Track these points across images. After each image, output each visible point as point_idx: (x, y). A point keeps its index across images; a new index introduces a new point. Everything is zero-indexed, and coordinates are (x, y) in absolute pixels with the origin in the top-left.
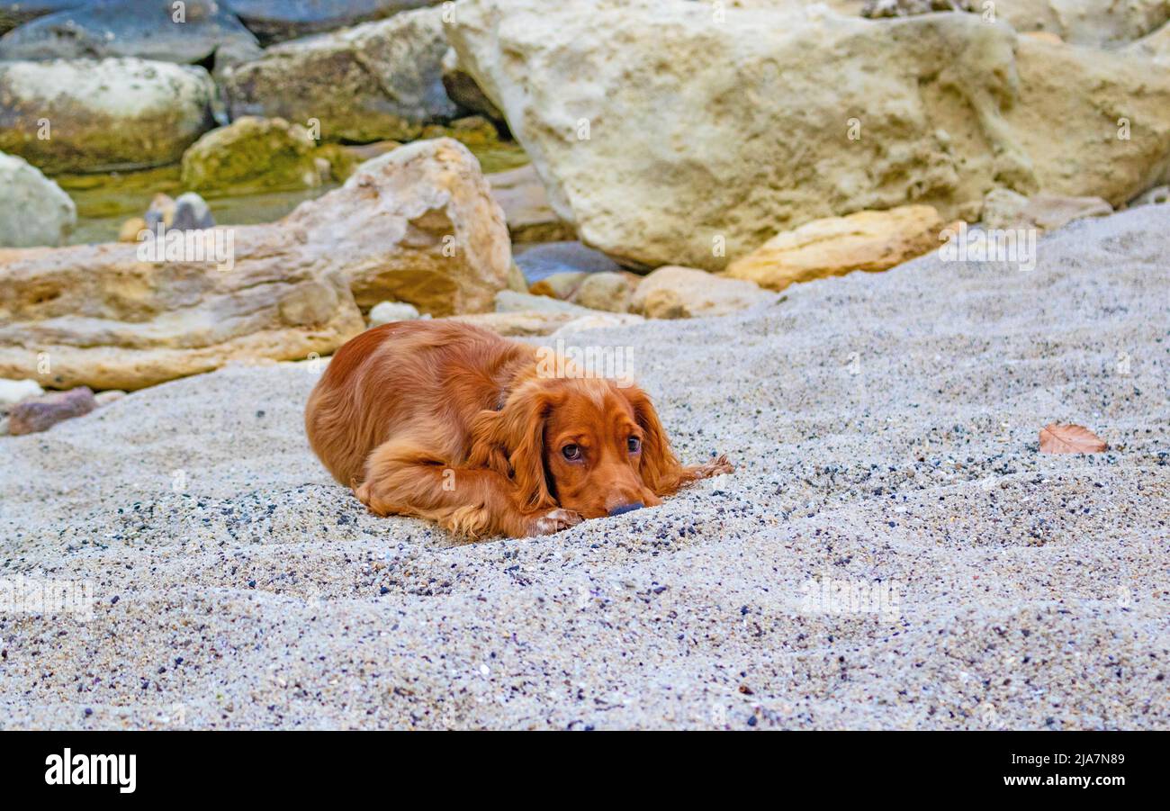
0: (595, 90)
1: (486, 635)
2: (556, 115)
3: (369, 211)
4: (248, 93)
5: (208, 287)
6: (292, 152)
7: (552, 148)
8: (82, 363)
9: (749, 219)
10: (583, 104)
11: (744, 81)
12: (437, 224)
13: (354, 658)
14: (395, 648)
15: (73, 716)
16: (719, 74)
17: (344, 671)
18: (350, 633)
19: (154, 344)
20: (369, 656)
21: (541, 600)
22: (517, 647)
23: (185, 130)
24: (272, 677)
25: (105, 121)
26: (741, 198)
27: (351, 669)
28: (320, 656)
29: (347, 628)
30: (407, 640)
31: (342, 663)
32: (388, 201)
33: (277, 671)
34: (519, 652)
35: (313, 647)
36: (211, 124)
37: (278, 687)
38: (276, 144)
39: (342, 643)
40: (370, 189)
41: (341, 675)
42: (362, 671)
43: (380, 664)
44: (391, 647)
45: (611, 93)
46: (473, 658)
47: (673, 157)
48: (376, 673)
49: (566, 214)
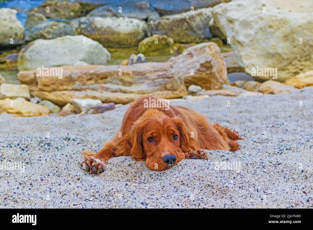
0: (252, 32)
1: (232, 172)
2: (241, 38)
3: (190, 61)
4: (157, 28)
5: (147, 78)
6: (168, 45)
7: (239, 47)
8: (112, 96)
9: (292, 69)
10: (249, 35)
11: (293, 32)
12: (208, 65)
13: (197, 176)
14: (208, 174)
15: (123, 185)
16: (286, 30)
17: (194, 179)
18: (196, 169)
19: (131, 92)
20: (201, 175)
21: (247, 164)
22: (241, 176)
23: (139, 37)
24: (175, 179)
25: (119, 34)
26: (290, 63)
27: (196, 178)
28: (188, 174)
29: (195, 167)
30: (211, 172)
31: (194, 177)
32: (195, 58)
33: (176, 177)
34: (241, 177)
35: (186, 172)
36: (146, 36)
37: (177, 182)
38: (164, 42)
39: (194, 171)
40: (190, 55)
41: (194, 180)
42: (199, 179)
43: (204, 178)
44: (207, 173)
45: (256, 33)
46: (229, 178)
47: (272, 51)
48: (203, 180)
49: (242, 65)
